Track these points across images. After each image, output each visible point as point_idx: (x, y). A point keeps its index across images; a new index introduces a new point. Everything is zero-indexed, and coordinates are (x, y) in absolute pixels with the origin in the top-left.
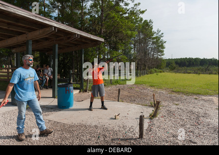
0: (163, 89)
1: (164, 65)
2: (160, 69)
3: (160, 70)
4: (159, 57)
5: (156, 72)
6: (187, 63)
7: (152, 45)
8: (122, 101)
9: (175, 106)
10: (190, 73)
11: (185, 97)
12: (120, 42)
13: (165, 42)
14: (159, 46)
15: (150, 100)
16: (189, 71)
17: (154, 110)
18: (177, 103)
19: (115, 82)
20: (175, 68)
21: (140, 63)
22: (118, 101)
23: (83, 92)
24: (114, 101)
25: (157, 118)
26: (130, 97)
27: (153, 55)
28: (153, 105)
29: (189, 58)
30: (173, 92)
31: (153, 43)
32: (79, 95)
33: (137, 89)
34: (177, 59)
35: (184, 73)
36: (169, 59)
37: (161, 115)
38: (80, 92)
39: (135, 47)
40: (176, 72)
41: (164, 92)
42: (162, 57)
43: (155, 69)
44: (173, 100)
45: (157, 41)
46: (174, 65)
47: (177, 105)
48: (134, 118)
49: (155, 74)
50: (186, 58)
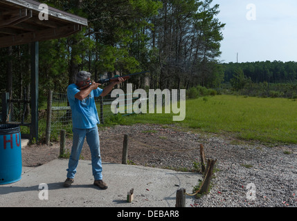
0: (219, 135)
1: (220, 77)
2: (211, 86)
3: (211, 90)
4: (210, 59)
5: (202, 93)
6: (270, 74)
7: (193, 31)
8: (132, 163)
9: (244, 170)
10: (275, 96)
11: (265, 150)
12: (122, 24)
13: (223, 25)
14: (210, 34)
15: (192, 159)
16: (274, 92)
17: (201, 179)
18: (248, 163)
19: (111, 120)
20: (243, 85)
21: (166, 72)
22: (124, 163)
23: (38, 144)
24: (113, 163)
25: (209, 196)
26: (148, 152)
27: (196, 55)
28: (200, 169)
29: (275, 62)
30: (241, 138)
31: (197, 27)
32: (29, 152)
33: (163, 135)
34: (248, 63)
35: (264, 96)
36: (231, 63)
37: (217, 189)
38: (30, 144)
39: (154, 36)
40: (246, 94)
41: (221, 140)
42: (216, 58)
43: (199, 87)
44: (240, 157)
45: (205, 22)
46: (243, 78)
47: (248, 167)
48: (161, 197)
49: (201, 98)
50: (268, 62)
